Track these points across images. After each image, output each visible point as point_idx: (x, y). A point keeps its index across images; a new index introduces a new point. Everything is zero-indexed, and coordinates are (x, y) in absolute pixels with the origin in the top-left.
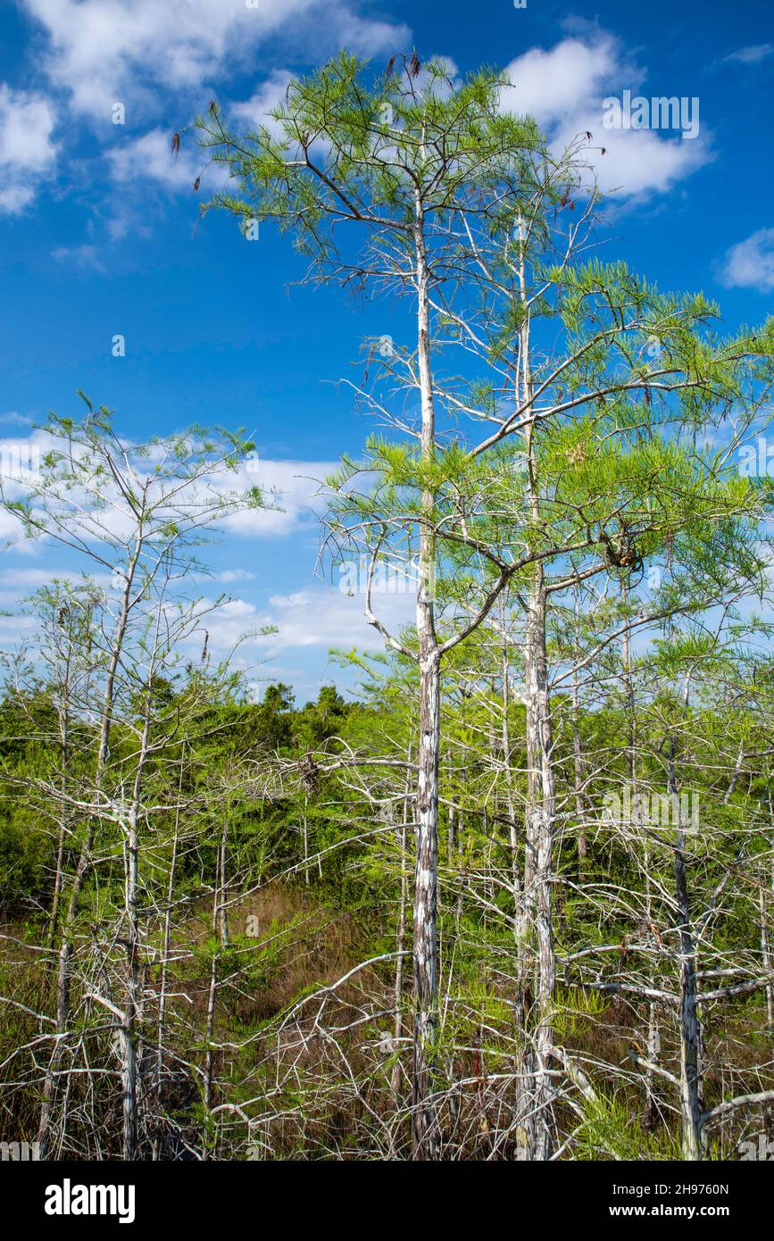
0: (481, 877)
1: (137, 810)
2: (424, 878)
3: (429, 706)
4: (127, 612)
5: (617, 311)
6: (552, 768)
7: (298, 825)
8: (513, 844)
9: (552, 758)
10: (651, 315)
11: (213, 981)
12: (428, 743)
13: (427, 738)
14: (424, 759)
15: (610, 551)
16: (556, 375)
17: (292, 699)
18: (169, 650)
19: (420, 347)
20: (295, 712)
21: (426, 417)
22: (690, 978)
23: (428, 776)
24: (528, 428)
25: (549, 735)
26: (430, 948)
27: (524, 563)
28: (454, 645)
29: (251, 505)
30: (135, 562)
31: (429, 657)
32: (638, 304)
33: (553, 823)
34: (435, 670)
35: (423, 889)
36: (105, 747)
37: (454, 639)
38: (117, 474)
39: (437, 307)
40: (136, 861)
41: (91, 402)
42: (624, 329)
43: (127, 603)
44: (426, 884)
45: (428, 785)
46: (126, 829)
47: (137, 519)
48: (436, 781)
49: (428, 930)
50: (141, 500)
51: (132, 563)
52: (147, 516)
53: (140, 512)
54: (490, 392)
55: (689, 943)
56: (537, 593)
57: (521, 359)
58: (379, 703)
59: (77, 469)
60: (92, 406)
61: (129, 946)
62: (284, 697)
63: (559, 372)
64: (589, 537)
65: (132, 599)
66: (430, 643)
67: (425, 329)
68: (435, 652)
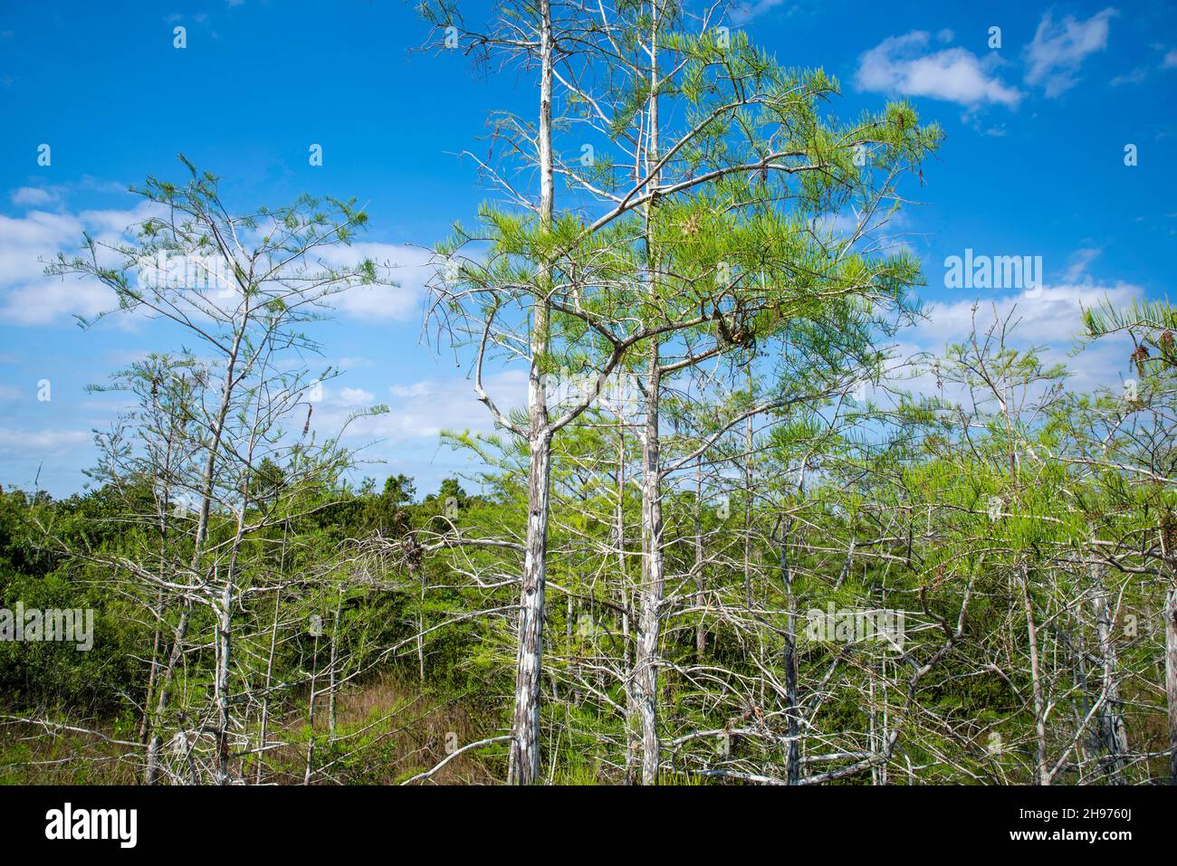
0: (592, 667)
1: (232, 592)
2: (528, 661)
3: (539, 486)
4: (231, 388)
5: (737, 82)
6: (662, 551)
7: (413, 619)
8: (625, 633)
9: (661, 541)
10: (772, 90)
11: (308, 770)
12: (536, 523)
13: (535, 519)
14: (531, 540)
15: (723, 327)
16: (677, 148)
17: (413, 491)
18: (270, 425)
19: (542, 118)
20: (415, 505)
21: (545, 190)
22: (795, 764)
23: (534, 557)
24: (646, 205)
25: (658, 517)
26: (532, 733)
27: (637, 339)
28: (565, 424)
29: (364, 281)
30: (240, 337)
31: (539, 435)
32: (758, 75)
33: (661, 606)
34: (545, 449)
35: (527, 673)
36: (204, 530)
37: (565, 418)
38: (223, 244)
39: (566, 84)
40: (228, 645)
41: (194, 167)
42: (744, 103)
43: (230, 380)
44: (531, 667)
45: (535, 566)
46: (219, 612)
47: (243, 292)
48: (543, 562)
49: (532, 715)
50: (248, 272)
51: (236, 339)
52: (253, 288)
53: (246, 285)
54: (609, 167)
55: (795, 728)
56: (651, 372)
57: (650, 139)
58: (499, 495)
59: (180, 239)
60: (196, 170)
61: (218, 735)
62: (404, 489)
63: (679, 147)
64: (703, 313)
65: (236, 376)
66: (542, 421)
67: (547, 100)
68: (546, 431)
